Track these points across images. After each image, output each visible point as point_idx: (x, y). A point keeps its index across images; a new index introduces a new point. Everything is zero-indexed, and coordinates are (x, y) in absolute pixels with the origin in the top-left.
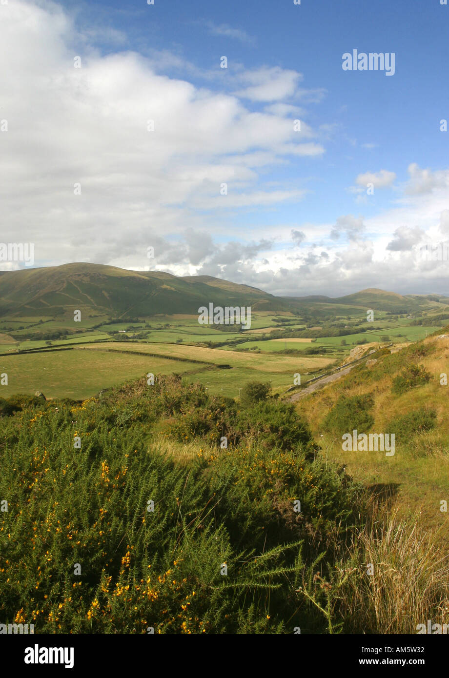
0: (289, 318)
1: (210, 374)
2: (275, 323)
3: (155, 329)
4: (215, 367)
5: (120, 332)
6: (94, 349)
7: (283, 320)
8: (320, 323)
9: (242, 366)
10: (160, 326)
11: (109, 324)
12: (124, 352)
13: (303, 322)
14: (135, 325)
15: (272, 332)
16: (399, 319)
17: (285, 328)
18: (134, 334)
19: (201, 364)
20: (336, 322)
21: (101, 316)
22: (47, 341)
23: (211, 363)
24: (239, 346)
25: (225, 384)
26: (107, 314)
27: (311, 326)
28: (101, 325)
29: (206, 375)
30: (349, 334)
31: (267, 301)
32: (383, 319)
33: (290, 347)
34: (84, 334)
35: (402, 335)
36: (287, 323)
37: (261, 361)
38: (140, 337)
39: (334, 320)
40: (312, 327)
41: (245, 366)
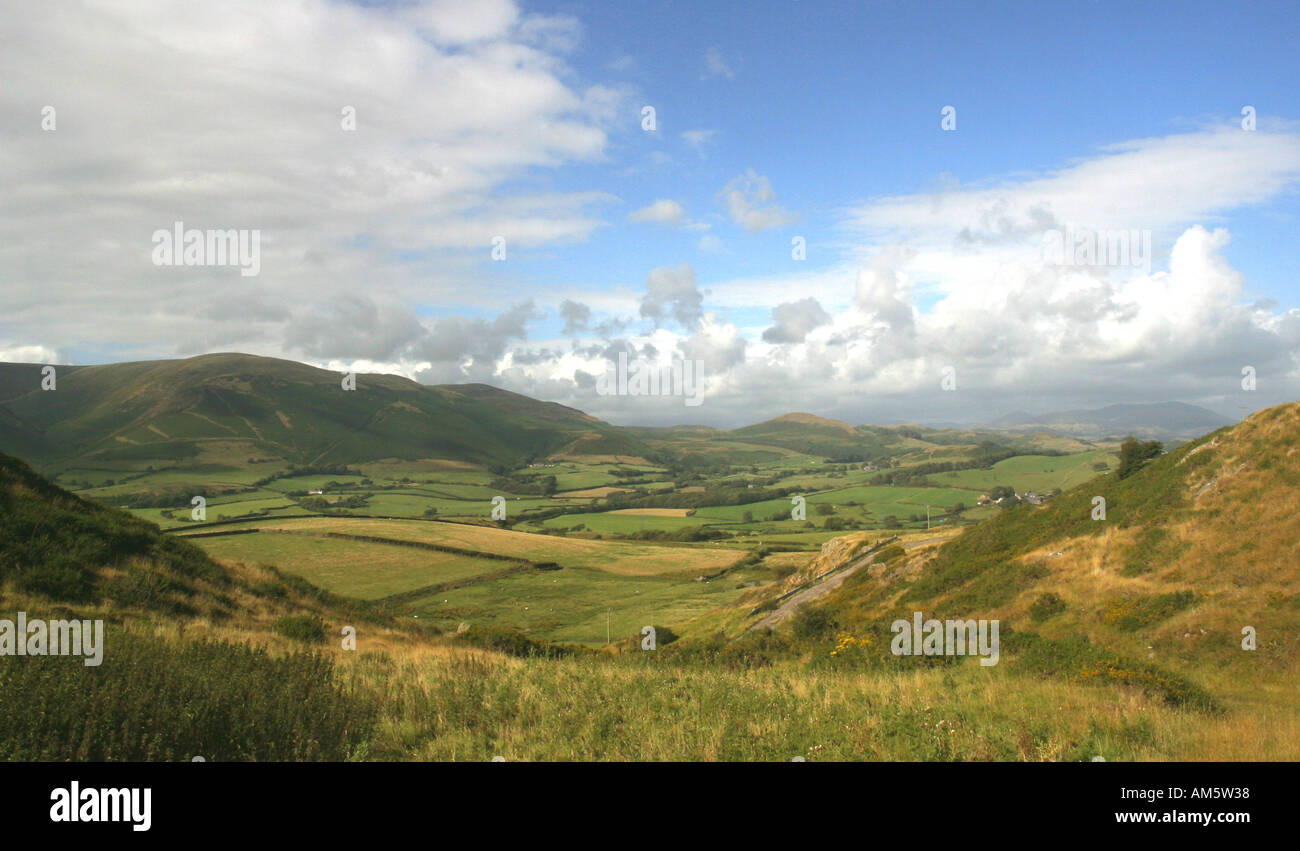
0: (641, 469)
1: (523, 580)
2: (615, 479)
3: (381, 488)
4: (530, 567)
5: (311, 493)
6: (299, 533)
7: (630, 473)
8: (700, 479)
9: (579, 565)
10: (391, 483)
11: (289, 477)
12: (358, 538)
13: (668, 476)
14: (341, 480)
15: (610, 496)
16: (848, 472)
17: (634, 488)
18: (340, 498)
19: (504, 562)
20: (731, 478)
21: (271, 460)
22: (164, 509)
23: (523, 560)
24: (549, 523)
25: (557, 600)
26: (285, 458)
27: (683, 484)
28: (271, 479)
29: (516, 582)
30: (757, 501)
31: (600, 436)
32: (818, 471)
33: (651, 526)
34: (239, 497)
35: (856, 502)
36: (637, 479)
37: (611, 555)
38: (352, 504)
39: (727, 474)
40: (686, 486)
41: (585, 565)
